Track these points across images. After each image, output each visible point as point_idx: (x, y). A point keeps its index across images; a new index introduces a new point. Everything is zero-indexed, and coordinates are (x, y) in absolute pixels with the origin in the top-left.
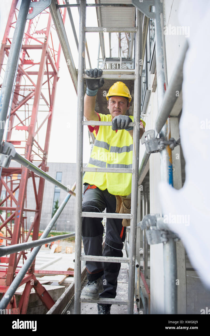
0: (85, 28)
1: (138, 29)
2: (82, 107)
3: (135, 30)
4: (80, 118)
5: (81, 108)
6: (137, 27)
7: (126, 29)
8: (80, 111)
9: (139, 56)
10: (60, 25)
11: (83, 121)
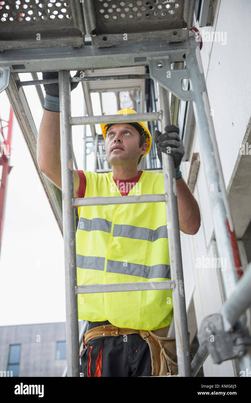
0: (71, 119)
1: (162, 115)
2: (73, 260)
3: (158, 117)
4: (70, 282)
5: (71, 262)
6: (162, 111)
7: (142, 115)
8: (70, 267)
9: (169, 162)
10: (24, 112)
11: (76, 287)
